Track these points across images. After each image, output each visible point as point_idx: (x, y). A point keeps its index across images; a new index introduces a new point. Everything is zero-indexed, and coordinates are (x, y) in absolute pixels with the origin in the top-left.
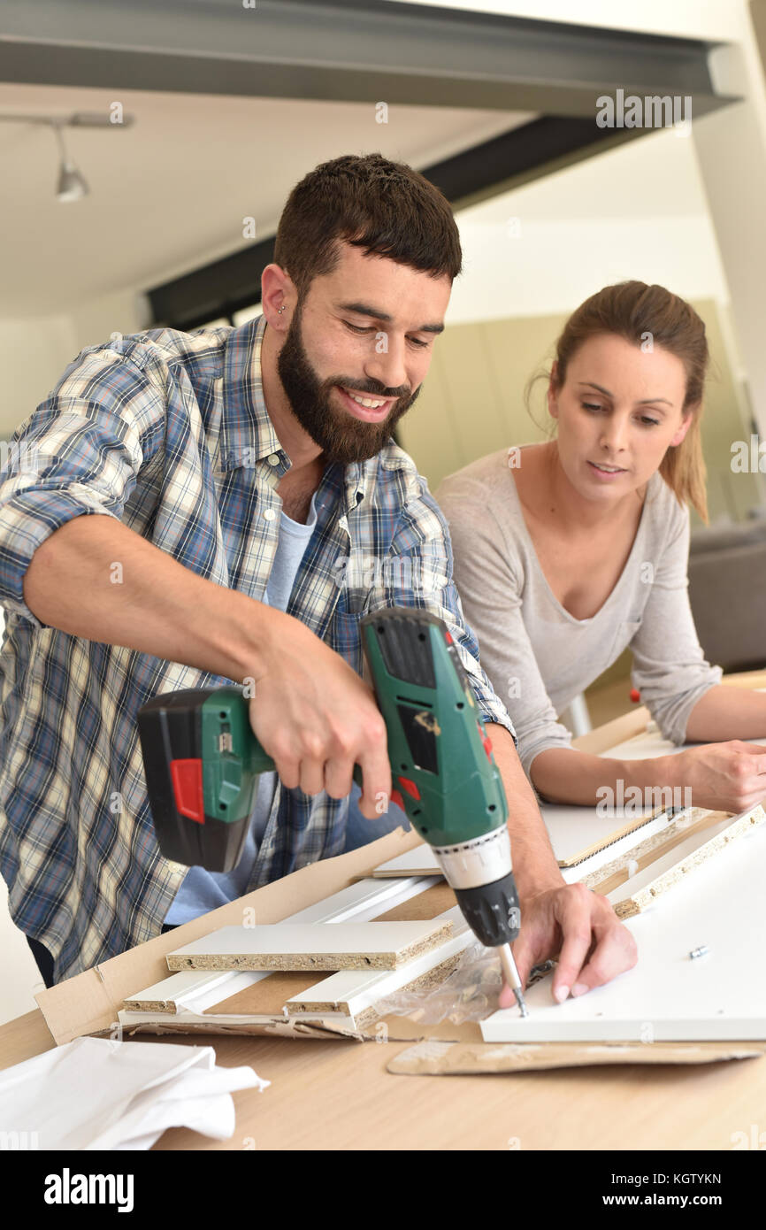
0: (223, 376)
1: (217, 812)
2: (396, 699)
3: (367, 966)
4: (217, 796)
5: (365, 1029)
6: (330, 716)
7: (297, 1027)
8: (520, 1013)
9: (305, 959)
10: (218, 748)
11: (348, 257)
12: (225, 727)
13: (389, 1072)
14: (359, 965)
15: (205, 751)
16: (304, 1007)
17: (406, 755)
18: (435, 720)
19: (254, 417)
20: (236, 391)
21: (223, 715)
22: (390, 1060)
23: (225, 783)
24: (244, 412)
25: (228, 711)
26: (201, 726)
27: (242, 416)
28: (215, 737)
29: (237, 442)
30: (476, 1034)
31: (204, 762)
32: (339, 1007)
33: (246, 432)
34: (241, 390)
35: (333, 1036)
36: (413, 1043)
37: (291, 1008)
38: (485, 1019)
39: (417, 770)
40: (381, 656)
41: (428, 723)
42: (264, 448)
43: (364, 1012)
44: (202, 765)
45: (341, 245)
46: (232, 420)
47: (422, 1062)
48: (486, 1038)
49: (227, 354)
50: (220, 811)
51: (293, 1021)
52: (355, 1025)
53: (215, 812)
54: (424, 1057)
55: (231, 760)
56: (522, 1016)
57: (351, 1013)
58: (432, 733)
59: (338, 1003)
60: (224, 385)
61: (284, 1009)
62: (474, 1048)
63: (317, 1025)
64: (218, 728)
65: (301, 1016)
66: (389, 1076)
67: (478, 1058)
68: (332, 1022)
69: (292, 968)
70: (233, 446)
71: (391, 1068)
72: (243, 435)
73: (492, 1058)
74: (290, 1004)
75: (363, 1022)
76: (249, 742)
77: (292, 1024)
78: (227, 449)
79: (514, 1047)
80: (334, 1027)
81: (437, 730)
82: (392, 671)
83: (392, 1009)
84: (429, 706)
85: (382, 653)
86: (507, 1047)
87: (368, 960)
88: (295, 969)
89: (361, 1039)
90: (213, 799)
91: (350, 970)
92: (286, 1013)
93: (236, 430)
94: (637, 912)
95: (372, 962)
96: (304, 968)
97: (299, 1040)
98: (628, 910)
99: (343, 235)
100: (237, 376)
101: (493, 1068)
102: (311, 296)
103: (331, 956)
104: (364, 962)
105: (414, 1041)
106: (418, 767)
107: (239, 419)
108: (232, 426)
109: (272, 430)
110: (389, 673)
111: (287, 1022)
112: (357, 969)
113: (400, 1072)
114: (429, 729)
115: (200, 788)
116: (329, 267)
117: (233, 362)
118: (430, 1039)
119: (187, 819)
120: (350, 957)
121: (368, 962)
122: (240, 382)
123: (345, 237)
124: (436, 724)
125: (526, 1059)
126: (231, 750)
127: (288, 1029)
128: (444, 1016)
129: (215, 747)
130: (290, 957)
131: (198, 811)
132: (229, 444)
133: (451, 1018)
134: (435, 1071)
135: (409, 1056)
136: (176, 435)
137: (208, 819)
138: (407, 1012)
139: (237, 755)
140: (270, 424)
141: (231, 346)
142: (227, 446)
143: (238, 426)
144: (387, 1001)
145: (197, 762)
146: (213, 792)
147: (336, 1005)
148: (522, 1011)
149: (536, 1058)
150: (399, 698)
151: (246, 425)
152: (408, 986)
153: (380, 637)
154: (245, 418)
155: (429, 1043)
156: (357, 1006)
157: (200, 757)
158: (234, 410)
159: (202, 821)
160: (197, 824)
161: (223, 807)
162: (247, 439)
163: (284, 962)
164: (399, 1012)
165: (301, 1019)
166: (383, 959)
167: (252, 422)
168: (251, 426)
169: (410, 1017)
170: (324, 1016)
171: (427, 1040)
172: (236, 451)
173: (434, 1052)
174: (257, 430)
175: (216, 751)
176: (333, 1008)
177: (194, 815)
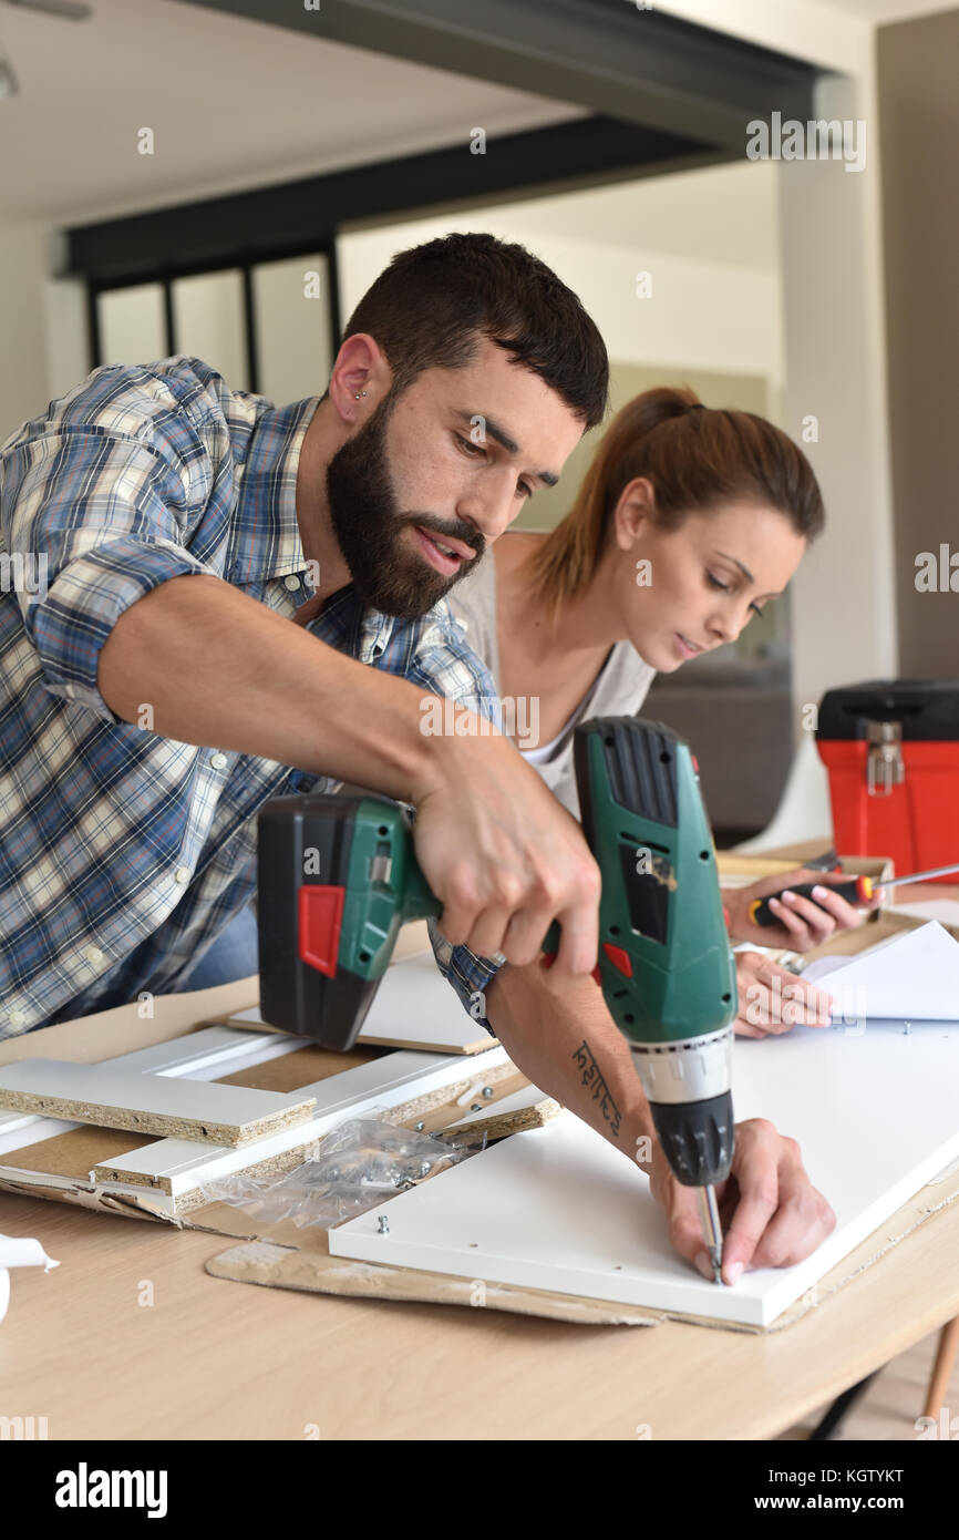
0: (246, 463)
1: (356, 964)
2: (619, 836)
3: (202, 1138)
4: (358, 944)
5: (186, 1214)
6: (534, 852)
7: (103, 1199)
8: (379, 1227)
9: (127, 1116)
10: (370, 875)
11: (487, 357)
12: (385, 848)
13: (207, 1272)
14: (193, 1134)
15: (352, 877)
16: (116, 1175)
17: (623, 914)
18: (672, 870)
19: (278, 522)
20: (259, 486)
21: (383, 831)
22: (211, 1258)
23: (369, 926)
24: (265, 514)
25: (391, 827)
26: (351, 842)
27: (261, 518)
28: (368, 860)
29: (248, 550)
30: (321, 1243)
31: (349, 893)
32: (159, 1182)
33: (262, 539)
34: (267, 485)
35: (145, 1217)
36: (242, 1241)
37: (100, 1173)
38: (334, 1228)
39: (634, 936)
40: (607, 777)
41: (660, 873)
42: (284, 564)
43: (189, 1193)
44: (345, 896)
45: (481, 339)
46: (246, 520)
47: (249, 1266)
48: (331, 1252)
49: (257, 436)
50: (360, 963)
51: (100, 1190)
52: (175, 1207)
53: (352, 963)
54: (253, 1262)
55: (382, 896)
56: (380, 1231)
57: (173, 1192)
58: (665, 888)
59: (159, 1178)
60: (244, 475)
61: (92, 1173)
62: (317, 1260)
63: (129, 1202)
64: (375, 847)
65: (112, 1186)
66: (207, 1277)
67: (319, 1274)
68: (148, 1201)
69: (109, 1124)
70: (242, 554)
71: (208, 1267)
72: (257, 543)
73: (335, 1276)
74: (99, 1168)
75: (186, 1205)
76: (412, 873)
77: (98, 1195)
78: (233, 557)
79: (363, 1266)
80: (149, 1208)
81: (672, 884)
82: (619, 798)
83: (223, 1196)
84: (665, 850)
85: (609, 772)
86: (356, 1265)
87: (204, 1130)
88: (112, 1126)
89: (180, 1226)
90: (354, 944)
91: (180, 1139)
92: (93, 1180)
93: (249, 535)
94: (540, 1124)
95: (209, 1133)
96: (124, 1127)
97: (102, 1214)
98: (528, 1120)
99: (487, 328)
100: (264, 464)
101: (334, 1289)
102: (415, 390)
103: (161, 1119)
104: (199, 1131)
105: (244, 1239)
106: (636, 932)
107: (255, 522)
108: (245, 529)
109: (298, 542)
110: (616, 800)
111: (93, 1191)
112: (188, 1139)
113: (219, 1274)
114: (662, 881)
115: (337, 927)
116: (456, 361)
117: (263, 448)
118: (264, 1239)
119: (309, 968)
120: (183, 1123)
121: (205, 1133)
122: (268, 474)
123: (489, 332)
124: (671, 876)
125: (376, 1285)
126: (387, 879)
127: (93, 1200)
128: (286, 1216)
129: (367, 871)
130: (108, 1110)
131: (329, 959)
132: (237, 551)
133: (294, 1219)
134: (263, 1282)
135: (235, 1256)
136: (211, 532)
137: (342, 973)
138: (242, 1203)
139: (394, 888)
140: (298, 535)
141: (265, 428)
142: (234, 552)
143: (253, 531)
144: (221, 1184)
145: (340, 891)
146: (354, 935)
147: (156, 1180)
148: (382, 1226)
149: (388, 1285)
150: (624, 835)
151: (264, 531)
152: (248, 1170)
153: (608, 751)
154: (265, 522)
155: (261, 1244)
156: (182, 1184)
157: (345, 886)
158: (252, 510)
159: (332, 974)
160: (323, 977)
161: (365, 957)
162: (261, 550)
163: (101, 1116)
164: (232, 1201)
165: (111, 1190)
166: (223, 1132)
167: (274, 528)
168: (272, 534)
169: (244, 1210)
170: (139, 1190)
171: (260, 1241)
172: (245, 562)
173: (265, 1257)
174: (277, 540)
175: (367, 879)
176: (152, 1182)
177: (322, 964)
